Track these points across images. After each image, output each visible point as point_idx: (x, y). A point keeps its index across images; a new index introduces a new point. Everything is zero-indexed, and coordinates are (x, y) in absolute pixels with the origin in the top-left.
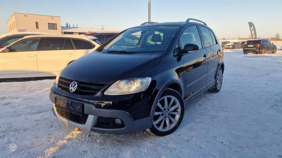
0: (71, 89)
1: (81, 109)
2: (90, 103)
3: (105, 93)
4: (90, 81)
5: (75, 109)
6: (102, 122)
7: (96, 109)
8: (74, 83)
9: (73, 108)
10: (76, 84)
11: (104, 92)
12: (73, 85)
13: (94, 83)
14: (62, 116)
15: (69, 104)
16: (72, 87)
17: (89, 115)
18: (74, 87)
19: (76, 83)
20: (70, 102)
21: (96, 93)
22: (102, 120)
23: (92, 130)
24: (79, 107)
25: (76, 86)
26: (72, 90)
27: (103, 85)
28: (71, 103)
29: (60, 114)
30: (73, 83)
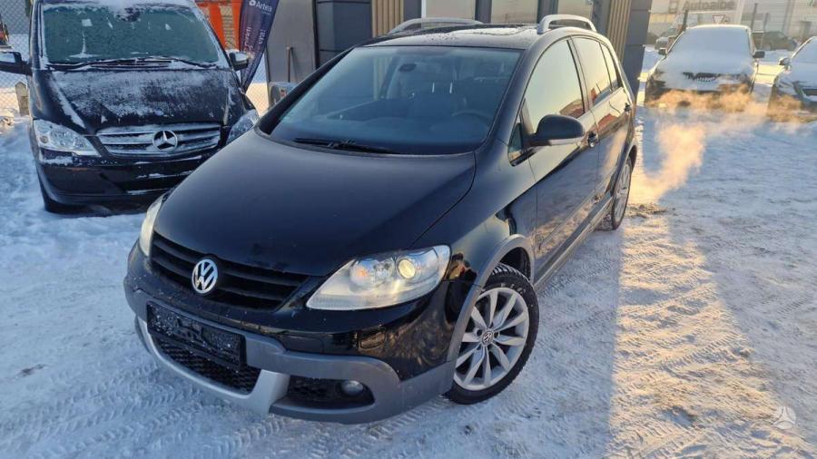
0: (197, 285)
1: (235, 351)
2: (262, 334)
3: (309, 304)
4: (259, 263)
5: (216, 348)
6: (303, 388)
7: (285, 356)
8: (207, 265)
9: (210, 344)
10: (211, 270)
11: (306, 301)
12: (204, 273)
13: (271, 268)
14: (174, 358)
15: (198, 332)
16: (202, 279)
17: (263, 371)
18: (206, 278)
19: (212, 264)
20: (197, 327)
21: (280, 302)
22: (302, 383)
23: (272, 410)
24: (229, 345)
25: (215, 274)
26: (200, 287)
27: (301, 278)
28: (203, 329)
29: (167, 353)
30: (203, 262)
